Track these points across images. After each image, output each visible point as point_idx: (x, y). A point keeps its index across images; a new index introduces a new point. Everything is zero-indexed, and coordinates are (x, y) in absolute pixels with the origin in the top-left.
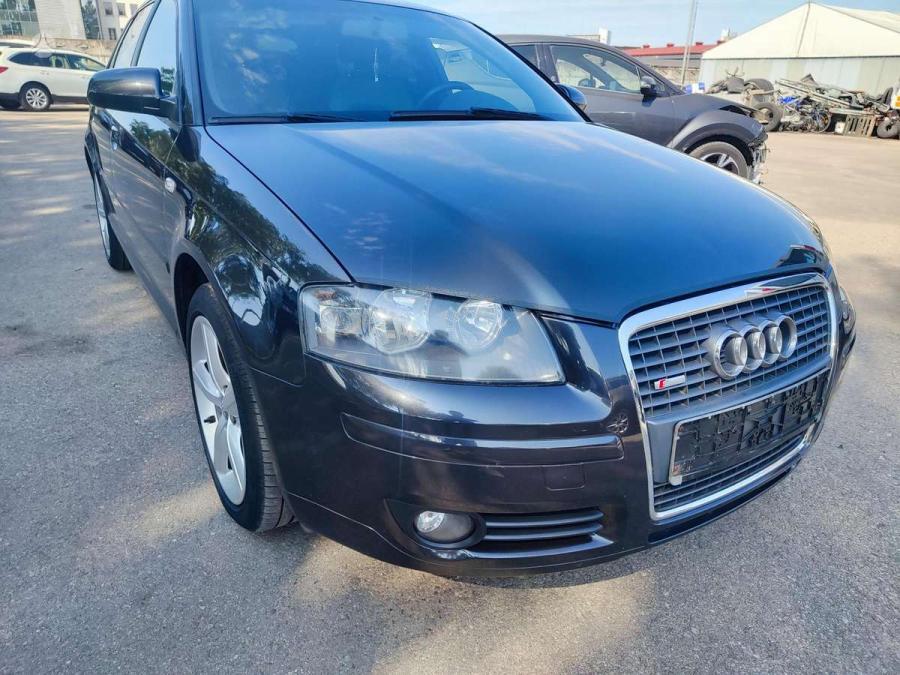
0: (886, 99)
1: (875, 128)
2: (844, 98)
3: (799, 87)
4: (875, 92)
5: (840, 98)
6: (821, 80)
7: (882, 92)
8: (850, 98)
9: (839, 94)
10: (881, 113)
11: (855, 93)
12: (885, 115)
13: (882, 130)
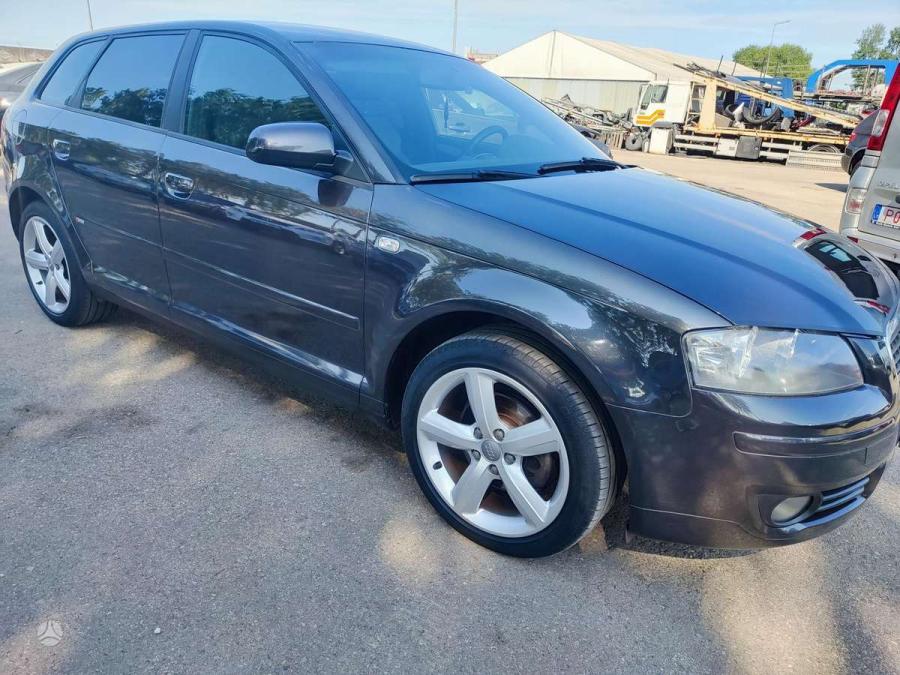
0: (628, 117)
1: (624, 141)
2: (597, 115)
3: (560, 105)
4: (620, 111)
5: (594, 115)
6: (577, 100)
7: (626, 112)
8: (602, 116)
9: (593, 112)
10: (627, 129)
11: (605, 112)
12: (630, 131)
13: (629, 143)
